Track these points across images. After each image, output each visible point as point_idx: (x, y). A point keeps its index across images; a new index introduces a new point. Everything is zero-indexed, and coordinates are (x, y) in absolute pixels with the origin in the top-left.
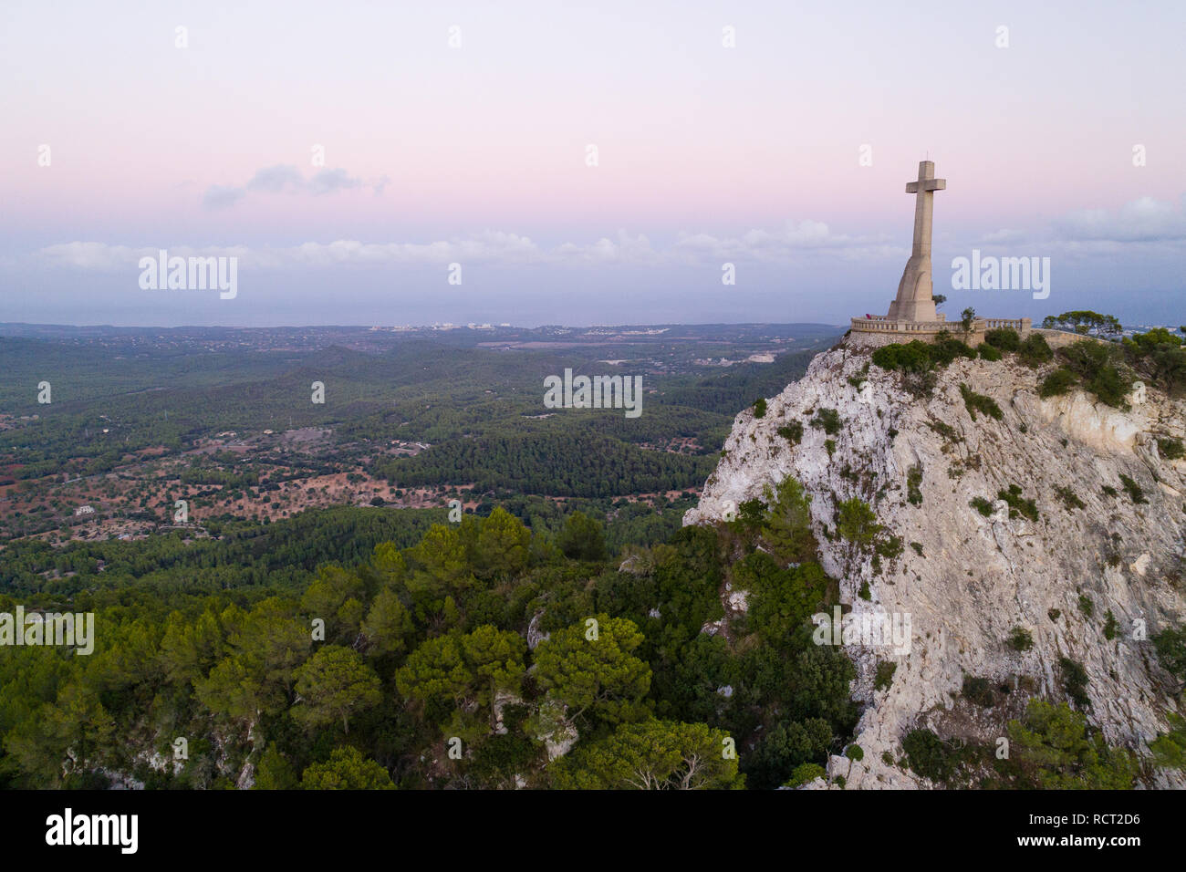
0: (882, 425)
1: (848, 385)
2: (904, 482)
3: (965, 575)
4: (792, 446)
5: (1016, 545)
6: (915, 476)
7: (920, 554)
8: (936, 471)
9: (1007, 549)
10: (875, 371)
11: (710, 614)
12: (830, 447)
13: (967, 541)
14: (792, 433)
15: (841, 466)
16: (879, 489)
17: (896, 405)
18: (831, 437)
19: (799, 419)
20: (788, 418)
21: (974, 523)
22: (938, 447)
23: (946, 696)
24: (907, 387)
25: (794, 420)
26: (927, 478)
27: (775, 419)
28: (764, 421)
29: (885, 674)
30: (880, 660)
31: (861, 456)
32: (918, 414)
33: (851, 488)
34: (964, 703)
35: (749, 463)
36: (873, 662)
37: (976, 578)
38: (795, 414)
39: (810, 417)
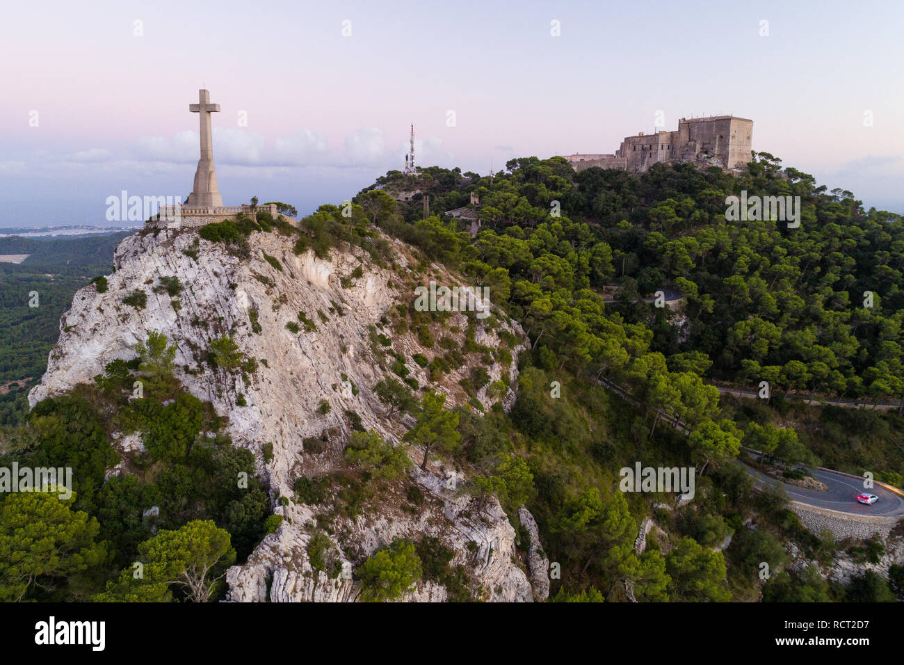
0: (220, 282)
1: (184, 257)
2: (247, 319)
3: (289, 375)
4: (139, 311)
5: (313, 348)
6: (253, 313)
7: (267, 366)
8: (265, 308)
9: (310, 352)
10: (205, 244)
11: (109, 461)
12: (176, 306)
13: (286, 352)
14: (138, 300)
15: (189, 318)
16: (230, 328)
17: (228, 266)
18: (175, 298)
19: (141, 288)
20: (131, 289)
21: (288, 339)
22: (264, 291)
23: (298, 455)
24: (232, 253)
25: (137, 290)
26: (261, 313)
27: (117, 291)
28: (108, 294)
29: (267, 452)
30: (261, 444)
31: (205, 308)
32: (245, 271)
33: (204, 333)
34: (308, 456)
35: (101, 332)
36: (257, 447)
37: (294, 376)
38: (139, 285)
39: (151, 286)
